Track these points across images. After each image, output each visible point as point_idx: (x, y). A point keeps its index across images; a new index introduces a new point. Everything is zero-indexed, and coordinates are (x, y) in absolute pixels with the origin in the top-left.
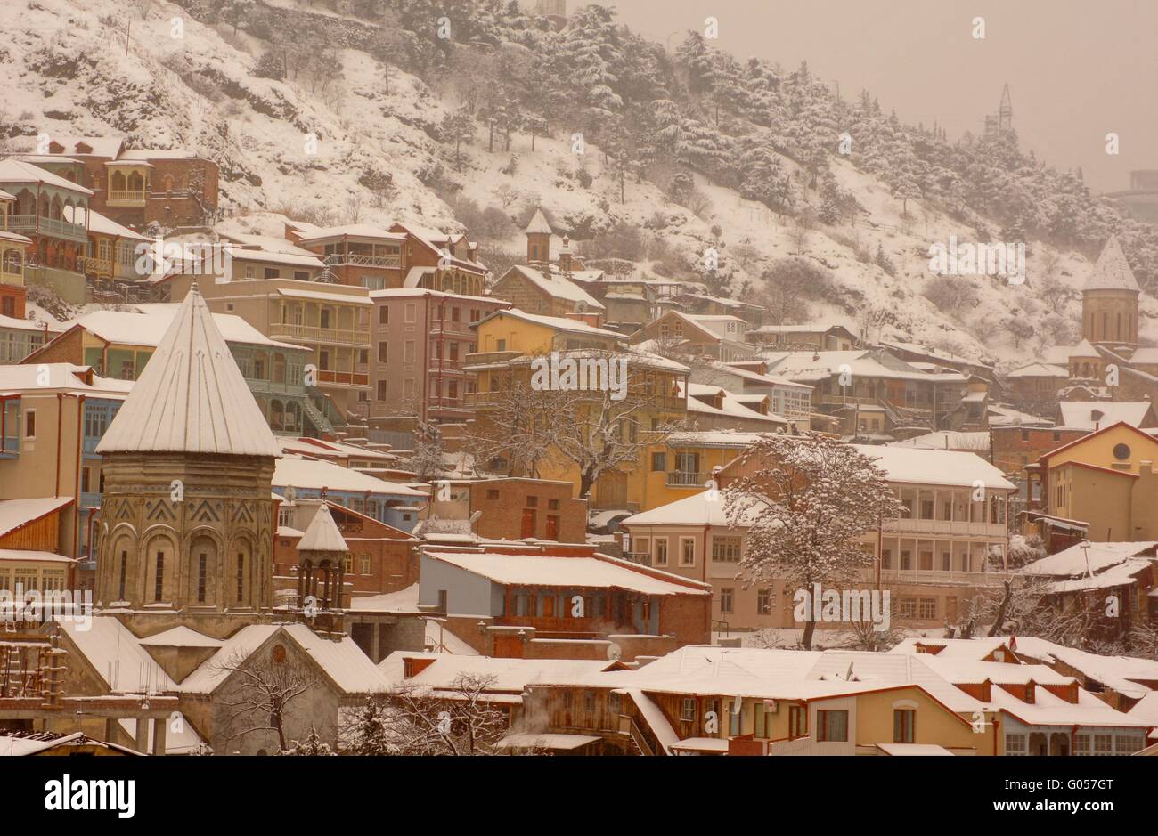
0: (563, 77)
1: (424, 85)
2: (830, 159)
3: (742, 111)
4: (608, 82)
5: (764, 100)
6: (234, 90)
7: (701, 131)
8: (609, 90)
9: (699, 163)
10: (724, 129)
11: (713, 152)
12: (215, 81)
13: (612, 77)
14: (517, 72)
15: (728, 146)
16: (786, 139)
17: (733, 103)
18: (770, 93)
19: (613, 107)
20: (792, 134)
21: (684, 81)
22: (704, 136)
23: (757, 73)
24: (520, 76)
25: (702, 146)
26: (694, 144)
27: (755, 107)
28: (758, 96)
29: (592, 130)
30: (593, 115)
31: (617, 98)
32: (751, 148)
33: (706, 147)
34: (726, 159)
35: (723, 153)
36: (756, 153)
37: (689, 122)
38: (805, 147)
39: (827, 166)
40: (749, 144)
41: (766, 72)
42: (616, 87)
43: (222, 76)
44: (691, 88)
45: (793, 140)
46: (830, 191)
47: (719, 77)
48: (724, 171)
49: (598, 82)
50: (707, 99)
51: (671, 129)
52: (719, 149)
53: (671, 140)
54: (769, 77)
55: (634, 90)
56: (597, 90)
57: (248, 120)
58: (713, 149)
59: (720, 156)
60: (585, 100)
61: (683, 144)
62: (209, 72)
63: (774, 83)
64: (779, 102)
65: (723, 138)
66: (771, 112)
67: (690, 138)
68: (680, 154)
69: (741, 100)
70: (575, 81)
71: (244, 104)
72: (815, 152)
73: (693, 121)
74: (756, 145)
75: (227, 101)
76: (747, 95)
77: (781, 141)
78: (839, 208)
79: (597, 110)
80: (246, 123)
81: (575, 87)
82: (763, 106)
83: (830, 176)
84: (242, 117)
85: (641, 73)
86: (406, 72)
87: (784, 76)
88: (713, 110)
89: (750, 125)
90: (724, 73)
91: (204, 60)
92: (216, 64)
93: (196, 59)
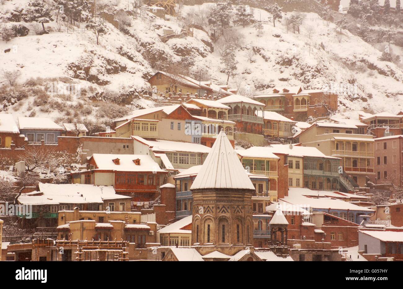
6: (372, 67)
12: (365, 64)
43: (368, 62)
57: (376, 78)
62: (363, 61)
71: (375, 72)
75: (369, 71)
80: (375, 79)
84: (374, 77)
91: (361, 56)
92: (366, 58)
93: (358, 56)
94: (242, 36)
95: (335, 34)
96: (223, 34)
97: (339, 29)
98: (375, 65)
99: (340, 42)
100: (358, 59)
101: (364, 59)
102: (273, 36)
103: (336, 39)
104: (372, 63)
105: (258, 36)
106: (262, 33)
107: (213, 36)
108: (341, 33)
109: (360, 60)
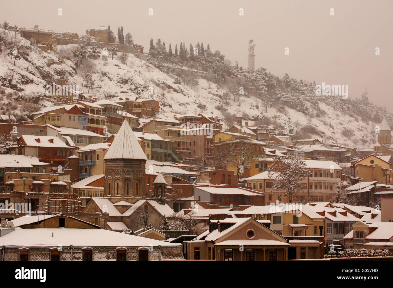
0: (253, 84)
1: (219, 86)
2: (319, 102)
3: (298, 91)
4: (264, 85)
5: (303, 89)
6: (169, 87)
7: (286, 96)
8: (264, 87)
9: (286, 103)
10: (293, 96)
11: (289, 101)
13: (265, 84)
14: (241, 83)
15: (293, 99)
16: (308, 98)
17: (296, 89)
18: (305, 87)
19: (265, 91)
20: (310, 96)
21: (283, 84)
22: (287, 97)
23: (302, 83)
24: (242, 84)
25: (287, 99)
26: (285, 99)
27: (301, 91)
28: (302, 88)
29: (260, 96)
30: (260, 93)
31: (266, 89)
32: (299, 100)
33: (288, 99)
34: (293, 102)
35: (292, 101)
36: (300, 101)
37: (284, 94)
38: (313, 100)
39: (318, 104)
40: (298, 99)
41: (304, 83)
42: (266, 86)
43: (166, 84)
44: (286, 87)
45: (310, 98)
46: (319, 109)
47: (292, 84)
48: (292, 105)
49: (262, 85)
50: (289, 89)
51: (279, 95)
52: (291, 100)
53: (279, 98)
54: (305, 84)
55: (270, 86)
56: (261, 87)
57: (172, 94)
58: (289, 100)
59: (291, 101)
60: (258, 89)
61: (282, 99)
62: (163, 83)
63: (306, 85)
64: (307, 89)
65: (292, 98)
66: (305, 92)
67: (284, 98)
68: (282, 101)
69: (298, 89)
70: (256, 85)
71: (171, 90)
72: (315, 100)
73: (285, 94)
74: (300, 99)
75: (167, 89)
76: (299, 88)
77: (307, 98)
78: (321, 113)
79: (261, 91)
80: (172, 95)
81: (256, 86)
82: (303, 90)
83: (318, 106)
84: (171, 93)
85: (272, 83)
86: (214, 83)
87: (309, 84)
88: (291, 91)
89: (300, 95)
90: (294, 83)
91: (162, 81)
92: (165, 81)
93: (160, 80)
94: (95, 65)
95: (146, 66)
96: (82, 63)
97: (148, 64)
99: (149, 71)
100: (160, 82)
102: (114, 65)
103: (147, 69)
104: (169, 85)
105: (104, 65)
106: (107, 64)
107: (76, 64)
108: (149, 66)
109: (161, 82)
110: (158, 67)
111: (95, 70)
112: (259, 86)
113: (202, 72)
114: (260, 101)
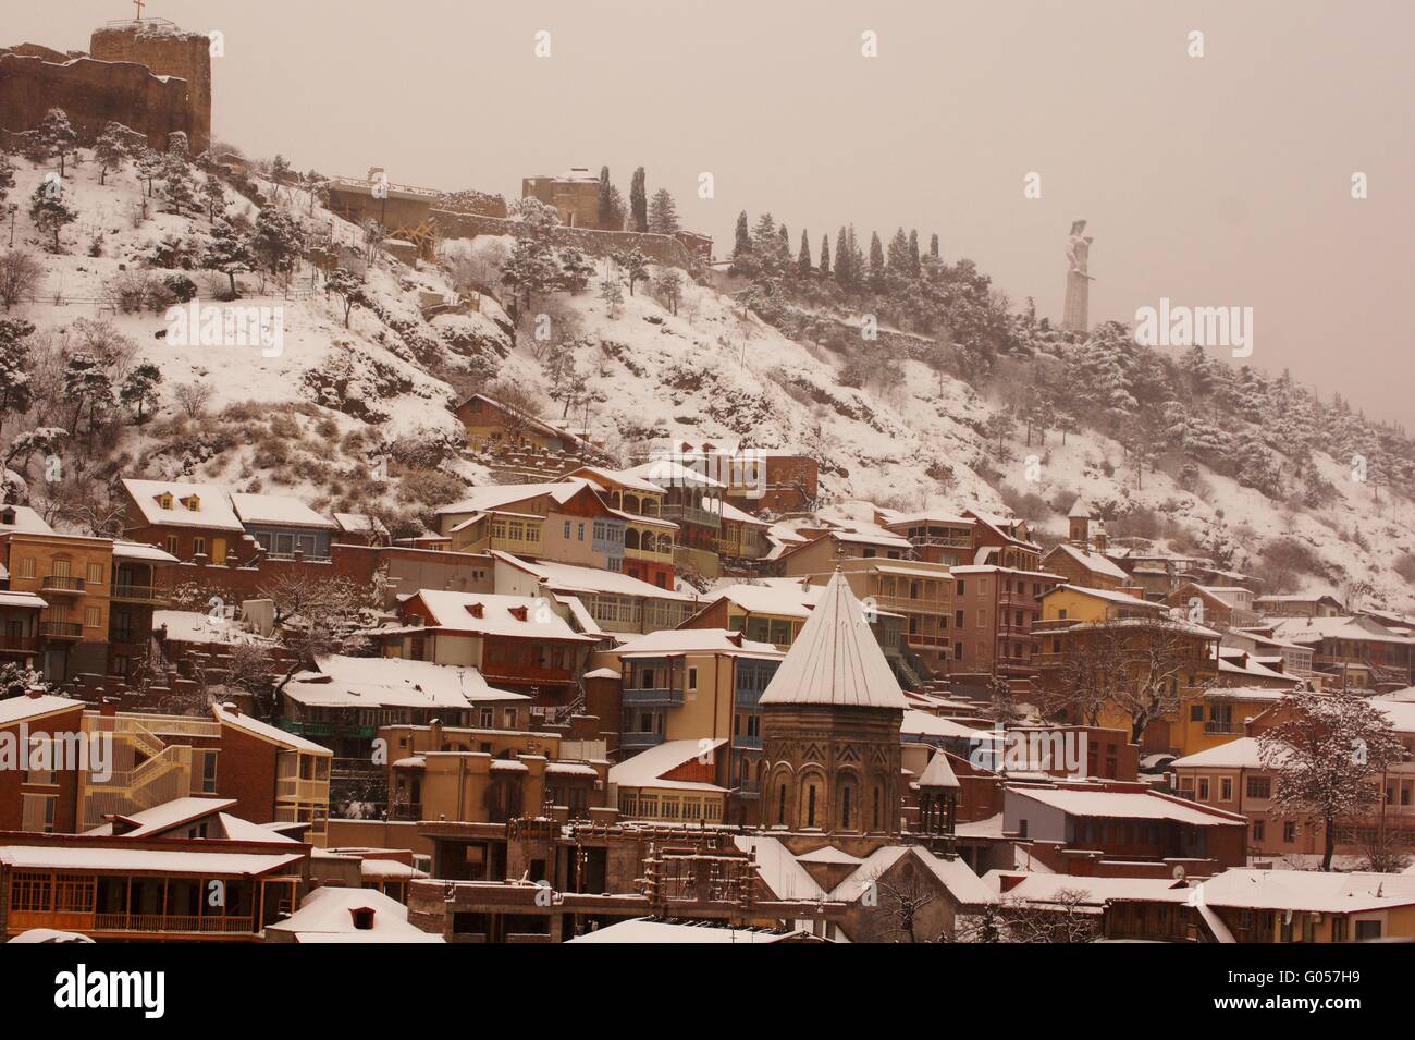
0: (1088, 381)
1: (972, 390)
2: (1312, 451)
3: (1237, 411)
4: (1125, 387)
5: (1255, 401)
6: (821, 397)
7: (1204, 428)
8: (1126, 393)
9: (1204, 455)
10: (1223, 426)
11: (1214, 446)
12: (806, 389)
13: (1129, 382)
14: (1050, 379)
15: (1227, 441)
16: (1275, 434)
17: (1229, 404)
18: (1260, 396)
19: (1130, 407)
20: (1280, 430)
21: (1186, 384)
22: (1207, 433)
23: (1248, 379)
24: (1052, 382)
25: (1205, 441)
26: (1199, 439)
27: (1249, 407)
28: (1250, 398)
29: (1112, 427)
30: (1114, 415)
31: (1133, 400)
32: (1247, 443)
33: (1209, 441)
34: (1226, 452)
35: (1223, 447)
36: (1251, 447)
37: (1194, 420)
38: (1291, 442)
39: (1310, 458)
40: (1246, 439)
41: (1256, 377)
42: (1133, 391)
43: (811, 385)
44: (1193, 391)
45: (1280, 436)
46: (1314, 480)
47: (1217, 382)
48: (1223, 462)
49: (1116, 387)
50: (1207, 401)
51: (1179, 427)
52: (1220, 443)
53: (1179, 436)
54: (1259, 382)
55: (1148, 393)
56: (1117, 393)
57: (833, 421)
58: (1214, 443)
59: (1220, 449)
60: (1107, 402)
61: (1189, 439)
62: (801, 382)
63: (1262, 387)
64: (1268, 403)
65: (1223, 435)
66: (1261, 411)
67: (1195, 434)
68: (1187, 448)
69: (1236, 402)
70: (1097, 386)
71: (829, 409)
72: (1300, 446)
73: (1198, 420)
74: (1250, 441)
75: (815, 406)
76: (1240, 397)
77: (1271, 437)
78: (1321, 494)
79: (1117, 410)
80: (832, 424)
81: (1098, 391)
82: (1254, 406)
83: (1313, 466)
84: (827, 418)
85: (1152, 379)
86: (956, 378)
87: (1271, 380)
88: (1212, 410)
89: (1244, 423)
90: (1221, 378)
91: (796, 372)
92: (806, 376)
93: (790, 372)
94: (576, 315)
95: (734, 319)
96: (528, 308)
97: (741, 310)
98: (828, 393)
99: (747, 337)
100: (790, 378)
101: (803, 378)
102: (645, 319)
103: (739, 329)
104: (821, 388)
105: (610, 317)
106: (619, 312)
108: (745, 318)
109: (793, 379)
110: (770, 319)
111: (579, 331)
112: (1108, 389)
113: (915, 336)
114: (1114, 444)
